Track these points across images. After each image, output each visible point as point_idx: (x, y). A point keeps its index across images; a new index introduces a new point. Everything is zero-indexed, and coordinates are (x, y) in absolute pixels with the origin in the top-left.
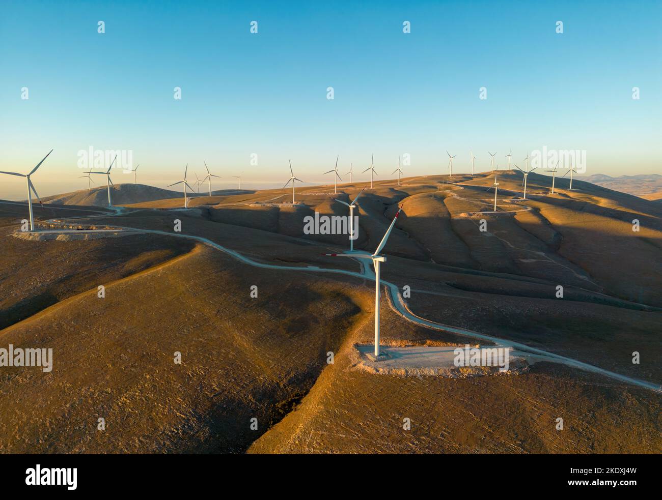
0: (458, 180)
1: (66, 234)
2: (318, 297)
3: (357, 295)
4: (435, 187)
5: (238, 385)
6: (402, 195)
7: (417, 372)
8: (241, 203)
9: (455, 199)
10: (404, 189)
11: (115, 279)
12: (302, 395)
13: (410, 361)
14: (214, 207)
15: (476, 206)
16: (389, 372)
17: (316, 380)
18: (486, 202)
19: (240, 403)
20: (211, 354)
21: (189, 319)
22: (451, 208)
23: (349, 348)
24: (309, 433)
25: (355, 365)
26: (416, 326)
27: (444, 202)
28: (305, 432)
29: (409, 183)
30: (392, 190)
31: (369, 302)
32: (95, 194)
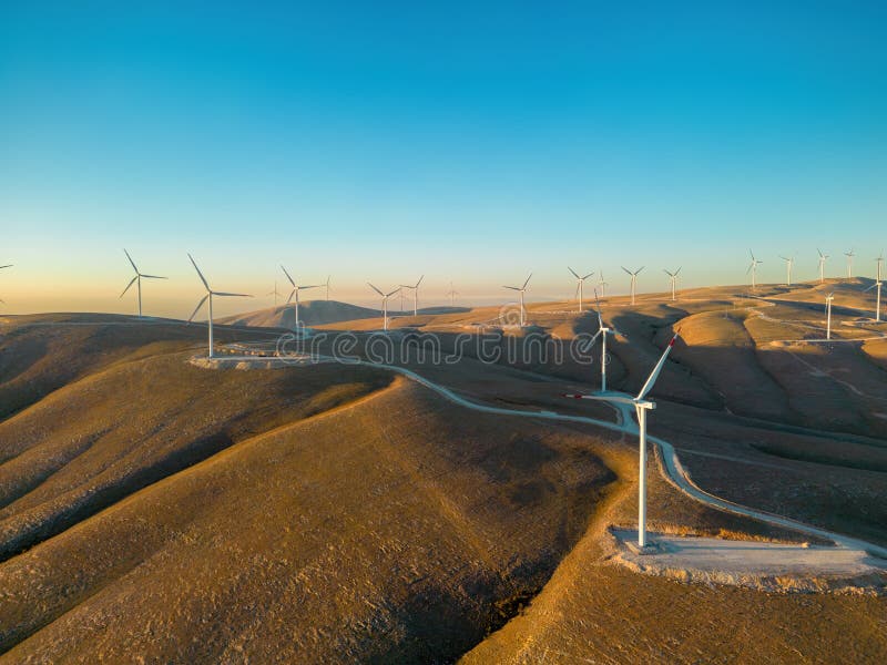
0: (765, 293)
1: (247, 361)
2: (554, 455)
3: (613, 457)
4: (730, 303)
5: (444, 570)
6: (679, 314)
7: (707, 577)
8: (453, 325)
9: (761, 321)
10: (681, 305)
11: (298, 419)
12: (532, 594)
13: (694, 558)
14: (420, 329)
15: (796, 330)
16: (661, 572)
17: (552, 573)
18: (813, 325)
19: (447, 595)
20: (410, 524)
21: (384, 475)
22: (756, 334)
23: (599, 531)
24: (543, 652)
25: (609, 558)
26: (701, 506)
27: (743, 325)
28: (536, 649)
29: (689, 297)
30: (663, 306)
31: (630, 467)
32: (282, 313)
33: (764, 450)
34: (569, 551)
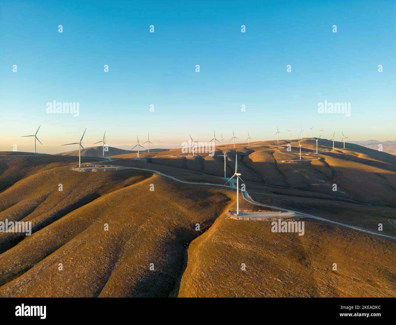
0: (282, 143)
2: (212, 194)
3: (229, 194)
4: (269, 147)
5: (184, 223)
6: (251, 151)
7: (255, 219)
9: (279, 153)
10: (252, 148)
12: (209, 227)
13: (252, 216)
15: (290, 157)
16: (243, 219)
17: (214, 222)
18: (295, 155)
19: (185, 229)
20: (171, 213)
22: (277, 158)
23: (226, 212)
24: (213, 237)
25: (229, 217)
26: (255, 205)
27: (273, 155)
28: (211, 236)
29: (255, 145)
30: (245, 148)
31: (234, 197)
33: (274, 193)
34: (218, 217)
